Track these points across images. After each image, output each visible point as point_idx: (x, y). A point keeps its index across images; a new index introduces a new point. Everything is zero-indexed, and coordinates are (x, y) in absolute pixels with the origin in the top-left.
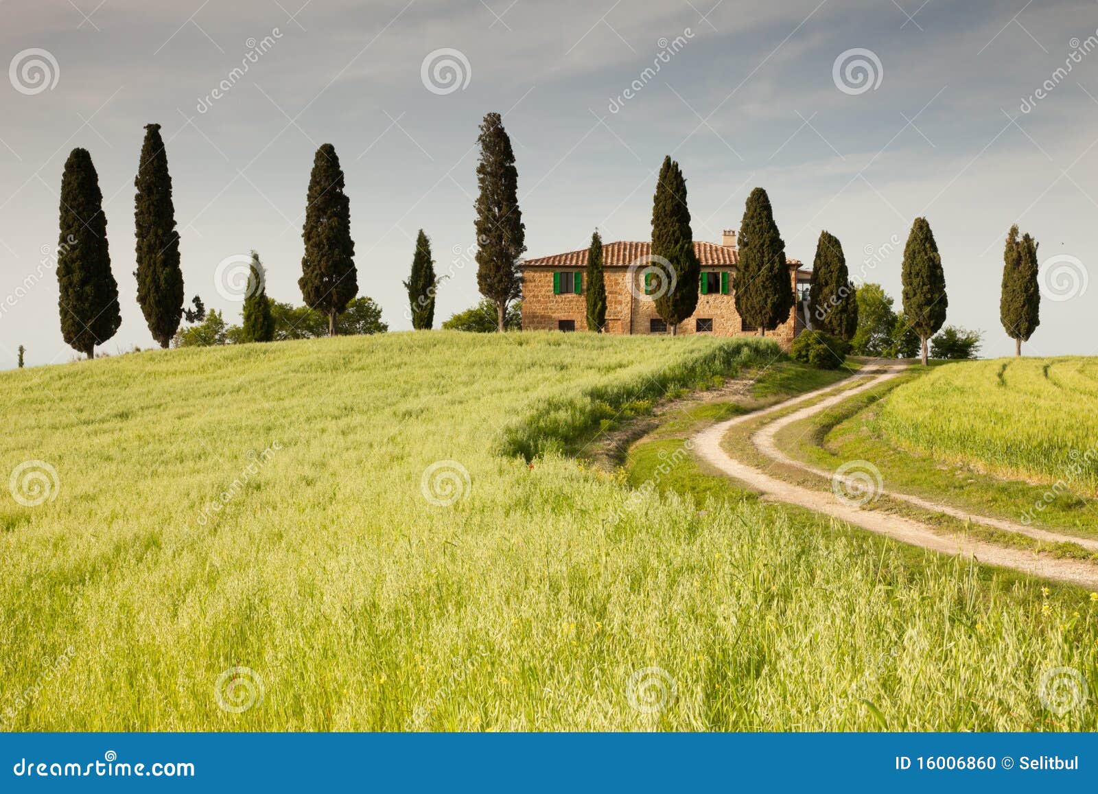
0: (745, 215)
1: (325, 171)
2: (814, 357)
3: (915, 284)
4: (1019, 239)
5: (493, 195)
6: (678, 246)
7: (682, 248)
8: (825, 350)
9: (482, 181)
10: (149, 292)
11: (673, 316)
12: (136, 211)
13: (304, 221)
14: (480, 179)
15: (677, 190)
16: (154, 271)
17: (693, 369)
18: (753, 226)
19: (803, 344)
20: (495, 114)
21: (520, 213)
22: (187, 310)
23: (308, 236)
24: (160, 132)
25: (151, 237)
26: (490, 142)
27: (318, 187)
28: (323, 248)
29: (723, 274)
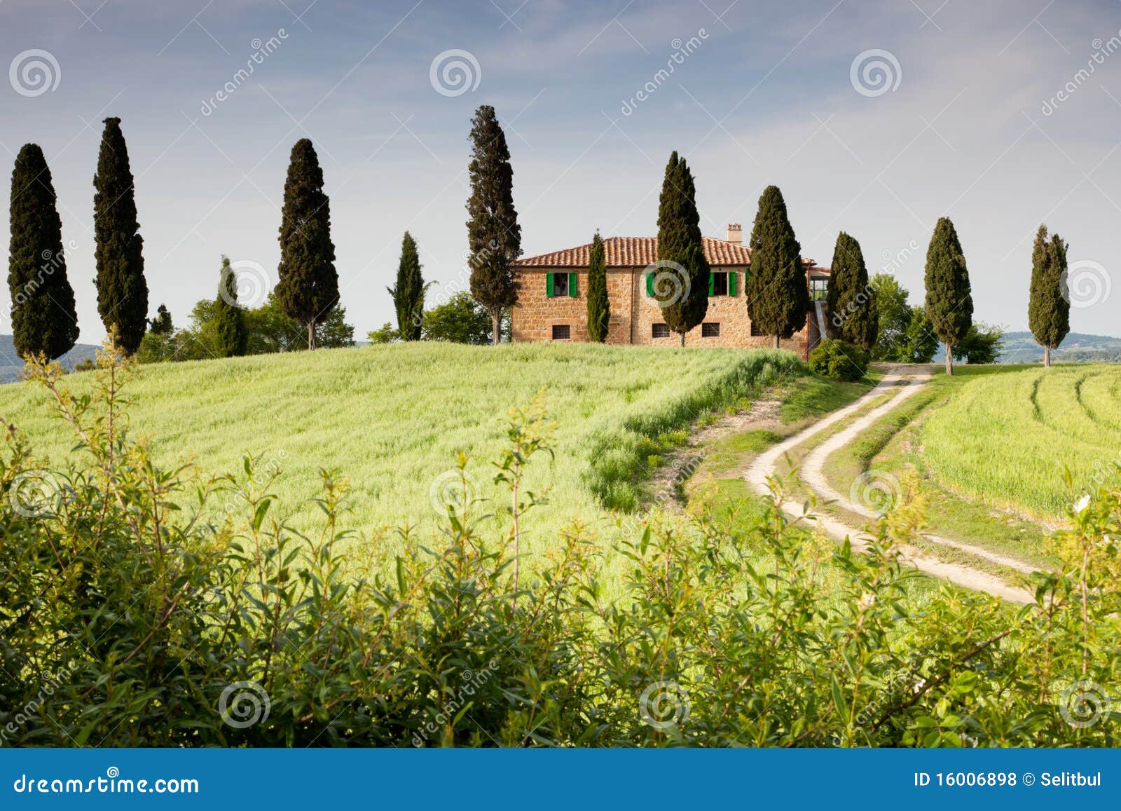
0: (758, 215)
1: (304, 169)
2: (835, 369)
3: (939, 289)
4: (1048, 240)
5: (486, 195)
6: (687, 250)
7: (691, 251)
8: (845, 361)
9: (474, 179)
10: (112, 301)
11: (681, 324)
12: (95, 213)
13: (280, 223)
14: (472, 177)
15: (685, 189)
16: (117, 279)
17: (718, 391)
18: (767, 227)
19: (822, 354)
20: (488, 107)
21: (515, 214)
22: (152, 321)
23: (285, 241)
24: (120, 125)
25: (113, 242)
26: (484, 137)
27: (296, 187)
28: (303, 252)
29: (731, 274)
